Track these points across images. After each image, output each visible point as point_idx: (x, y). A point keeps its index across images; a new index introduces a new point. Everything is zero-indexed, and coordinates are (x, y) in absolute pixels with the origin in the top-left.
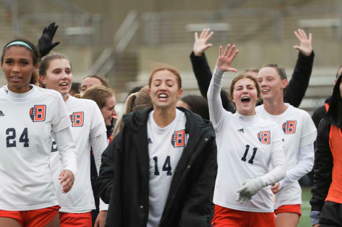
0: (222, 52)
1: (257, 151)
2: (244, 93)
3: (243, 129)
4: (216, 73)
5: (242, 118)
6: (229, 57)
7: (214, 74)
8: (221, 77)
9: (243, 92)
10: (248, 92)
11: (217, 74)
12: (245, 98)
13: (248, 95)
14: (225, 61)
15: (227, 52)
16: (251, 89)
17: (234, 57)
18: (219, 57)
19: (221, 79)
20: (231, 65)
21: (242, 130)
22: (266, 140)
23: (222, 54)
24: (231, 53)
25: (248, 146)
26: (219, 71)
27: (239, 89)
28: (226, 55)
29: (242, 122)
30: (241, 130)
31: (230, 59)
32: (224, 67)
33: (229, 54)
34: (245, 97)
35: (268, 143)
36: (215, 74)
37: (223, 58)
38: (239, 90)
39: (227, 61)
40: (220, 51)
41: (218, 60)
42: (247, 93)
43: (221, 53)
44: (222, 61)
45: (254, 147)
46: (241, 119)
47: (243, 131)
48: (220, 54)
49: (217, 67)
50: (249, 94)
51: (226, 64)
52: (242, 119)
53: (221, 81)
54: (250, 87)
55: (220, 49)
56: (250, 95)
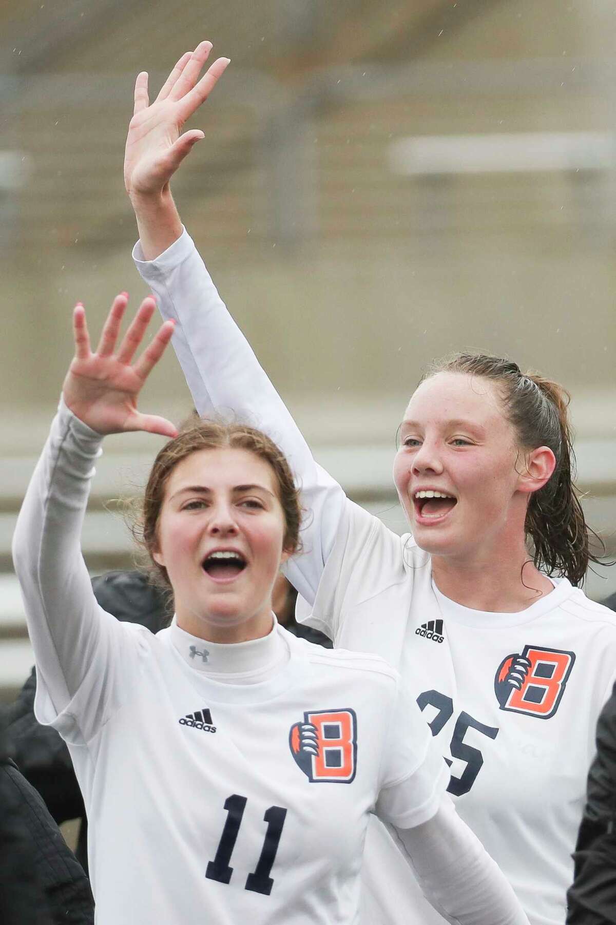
0: (87, 332)
1: (289, 826)
2: (215, 531)
3: (207, 713)
4: (64, 439)
5: (205, 655)
6: (127, 357)
7: (52, 446)
8: (89, 460)
9: (210, 527)
10: (236, 527)
11: (69, 445)
12: (219, 555)
13: (237, 544)
14: (107, 378)
15: (112, 335)
16: (255, 505)
17: (154, 358)
18: (75, 360)
19: (85, 470)
20: (141, 398)
21: (203, 719)
22: (334, 758)
23: (89, 345)
24: (136, 339)
25: (236, 805)
26: (79, 430)
27: (194, 506)
28: (108, 350)
29: (203, 676)
30: (198, 715)
31: (130, 370)
32: (101, 412)
33: (122, 343)
34: (224, 551)
35: (347, 775)
36: (57, 444)
37: (97, 367)
38: (193, 511)
39: (117, 382)
40: (74, 331)
41: (68, 377)
42: (231, 532)
43: (82, 339)
44: (95, 379)
45: (268, 806)
46: (198, 658)
47: (209, 721)
48: (77, 347)
49: (70, 413)
50: (241, 535)
51: (112, 395)
52: (205, 660)
53: (86, 480)
54: (253, 496)
55: (73, 321)
56: (249, 540)
